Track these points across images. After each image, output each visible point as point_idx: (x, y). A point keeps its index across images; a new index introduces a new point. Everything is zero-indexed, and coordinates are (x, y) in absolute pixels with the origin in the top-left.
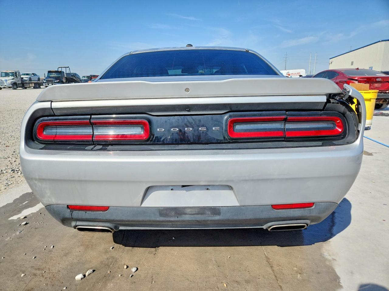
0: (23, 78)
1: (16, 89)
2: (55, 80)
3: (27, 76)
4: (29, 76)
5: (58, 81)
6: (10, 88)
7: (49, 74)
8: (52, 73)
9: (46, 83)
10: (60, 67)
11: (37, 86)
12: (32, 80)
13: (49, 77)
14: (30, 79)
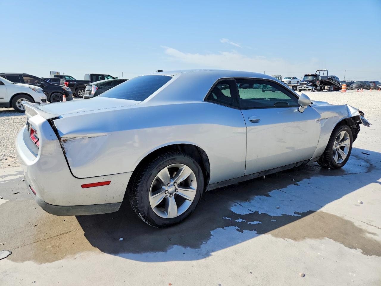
0: (284, 81)
1: (275, 92)
2: (308, 83)
3: (287, 80)
4: (289, 80)
5: (311, 84)
6: (270, 90)
7: (305, 77)
8: (308, 77)
9: (299, 86)
10: (318, 71)
11: (294, 89)
12: (291, 83)
13: (304, 80)
14: (290, 83)
